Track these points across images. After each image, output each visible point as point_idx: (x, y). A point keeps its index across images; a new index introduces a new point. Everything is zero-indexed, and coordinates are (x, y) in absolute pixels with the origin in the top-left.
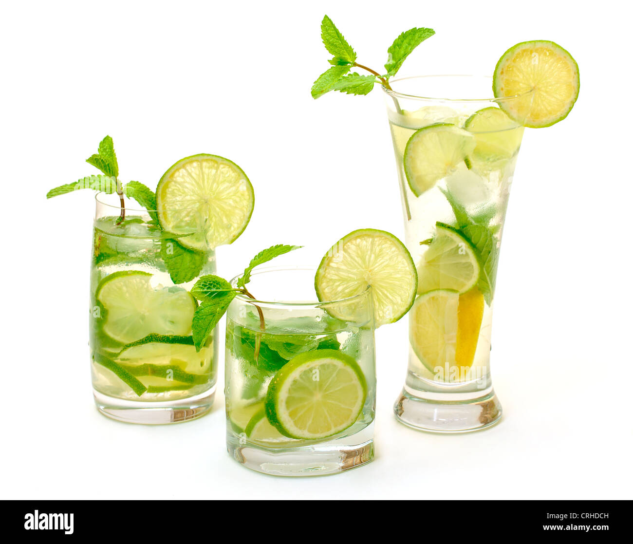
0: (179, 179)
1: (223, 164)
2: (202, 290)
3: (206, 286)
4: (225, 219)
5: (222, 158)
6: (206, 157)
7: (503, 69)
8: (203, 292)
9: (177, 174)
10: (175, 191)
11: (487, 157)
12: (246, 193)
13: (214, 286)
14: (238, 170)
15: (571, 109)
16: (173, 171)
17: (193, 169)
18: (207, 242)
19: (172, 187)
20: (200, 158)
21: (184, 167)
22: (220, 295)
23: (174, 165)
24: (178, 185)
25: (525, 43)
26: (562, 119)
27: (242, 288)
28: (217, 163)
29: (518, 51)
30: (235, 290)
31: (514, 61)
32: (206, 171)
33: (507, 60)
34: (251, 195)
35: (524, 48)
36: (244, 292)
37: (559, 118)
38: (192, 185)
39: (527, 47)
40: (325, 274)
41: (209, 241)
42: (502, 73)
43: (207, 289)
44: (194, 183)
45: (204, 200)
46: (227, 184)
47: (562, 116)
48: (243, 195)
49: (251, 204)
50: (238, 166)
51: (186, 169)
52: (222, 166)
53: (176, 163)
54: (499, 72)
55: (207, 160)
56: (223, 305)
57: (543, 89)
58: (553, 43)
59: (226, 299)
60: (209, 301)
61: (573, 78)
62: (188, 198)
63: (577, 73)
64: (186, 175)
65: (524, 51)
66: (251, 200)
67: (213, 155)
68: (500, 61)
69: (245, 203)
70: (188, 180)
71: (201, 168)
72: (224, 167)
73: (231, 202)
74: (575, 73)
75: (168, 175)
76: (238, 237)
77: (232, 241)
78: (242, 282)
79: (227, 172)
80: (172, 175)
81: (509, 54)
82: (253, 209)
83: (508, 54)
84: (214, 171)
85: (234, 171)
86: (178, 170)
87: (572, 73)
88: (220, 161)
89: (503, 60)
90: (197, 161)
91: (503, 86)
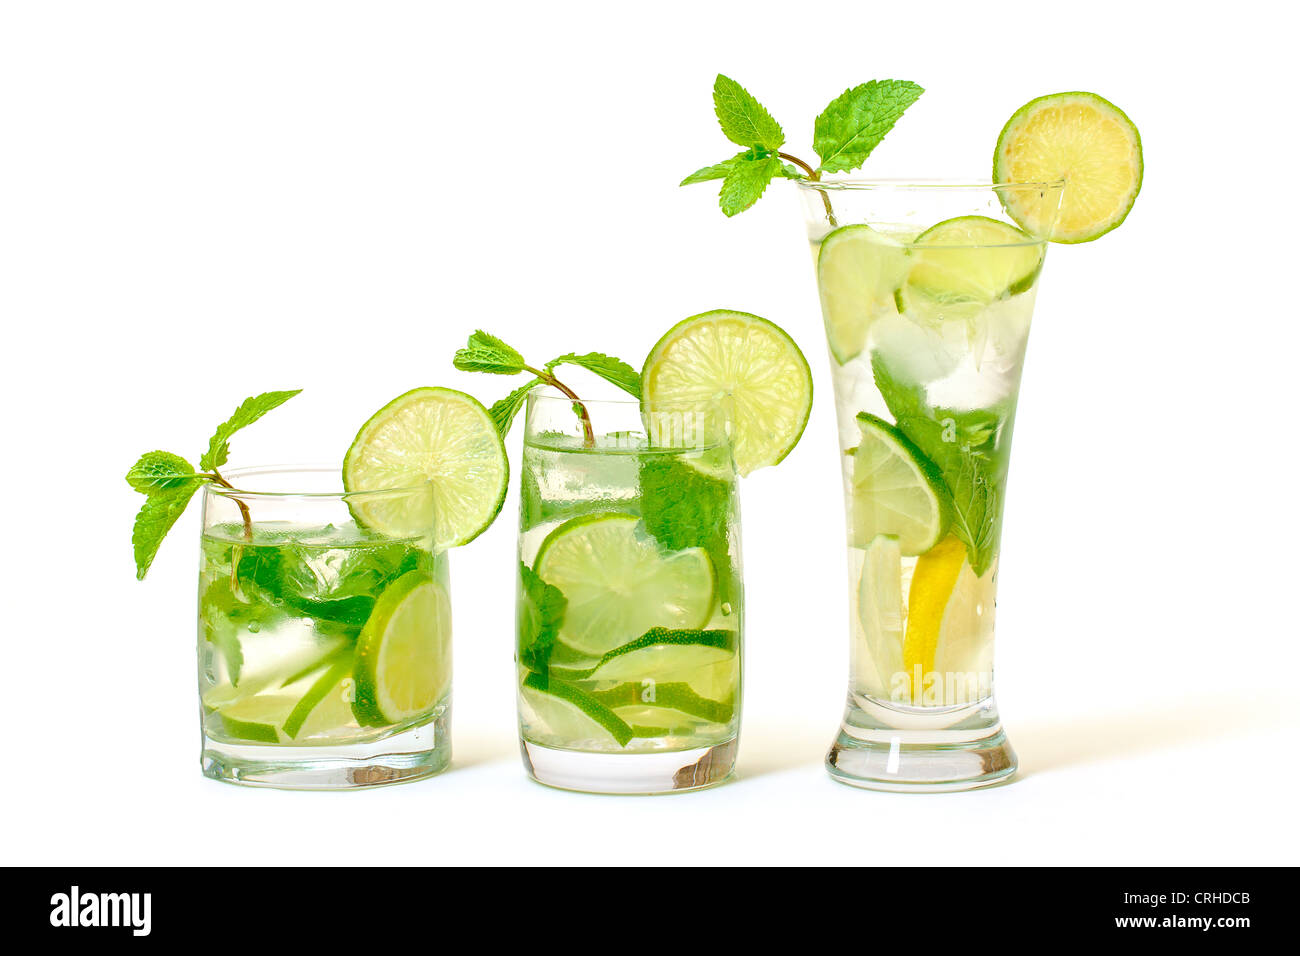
0: (678, 358)
1: (754, 327)
2: (144, 476)
3: (152, 469)
4: (762, 423)
5: (754, 316)
6: (724, 317)
7: (1009, 145)
8: (146, 480)
9: (675, 347)
10: (673, 378)
11: (937, 295)
12: (796, 376)
13: (165, 470)
14: (781, 337)
15: (1130, 207)
16: (668, 341)
17: (702, 338)
18: (733, 463)
19: (667, 371)
20: (714, 318)
21: (686, 334)
22: (176, 483)
23: (670, 331)
24: (676, 368)
25: (1046, 97)
26: (1114, 226)
27: (212, 472)
28: (742, 325)
29: (1034, 112)
30: (201, 476)
31: (1029, 130)
32: (725, 340)
33: (1017, 129)
34: (806, 379)
35: (1045, 107)
36: (216, 478)
37: (1109, 225)
38: (703, 366)
39: (1050, 104)
40: (361, 457)
41: (736, 462)
42: (1009, 151)
43: (154, 474)
44: (705, 363)
45: (725, 391)
46: (763, 362)
47: (1116, 221)
48: (791, 379)
49: (807, 396)
50: (781, 330)
51: (690, 340)
52: (751, 332)
53: (674, 328)
54: (1003, 151)
55: (727, 323)
56: (178, 500)
57: (1081, 175)
58: (1094, 95)
59: (184, 489)
60: (157, 494)
61: (1132, 153)
62: (695, 389)
63: (1139, 145)
64: (691, 348)
65: (1046, 112)
66: (807, 389)
67: (737, 312)
68: (1005, 130)
69: (796, 394)
70: (694, 358)
71: (716, 337)
72: (757, 334)
73: (772, 393)
74: (1134, 146)
75: (661, 349)
76: (788, 453)
77: (780, 460)
78: (212, 462)
79: (762, 342)
80: (667, 351)
81: (1020, 117)
82: (811, 405)
83: (1017, 118)
84: (738, 340)
85: (774, 339)
86: (676, 340)
87: (1129, 147)
88: (748, 321)
89: (1010, 128)
90: (709, 324)
91: (1011, 174)
